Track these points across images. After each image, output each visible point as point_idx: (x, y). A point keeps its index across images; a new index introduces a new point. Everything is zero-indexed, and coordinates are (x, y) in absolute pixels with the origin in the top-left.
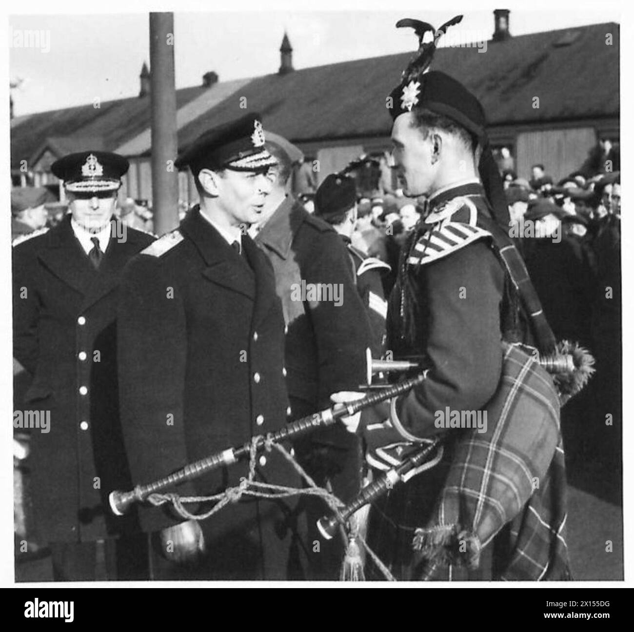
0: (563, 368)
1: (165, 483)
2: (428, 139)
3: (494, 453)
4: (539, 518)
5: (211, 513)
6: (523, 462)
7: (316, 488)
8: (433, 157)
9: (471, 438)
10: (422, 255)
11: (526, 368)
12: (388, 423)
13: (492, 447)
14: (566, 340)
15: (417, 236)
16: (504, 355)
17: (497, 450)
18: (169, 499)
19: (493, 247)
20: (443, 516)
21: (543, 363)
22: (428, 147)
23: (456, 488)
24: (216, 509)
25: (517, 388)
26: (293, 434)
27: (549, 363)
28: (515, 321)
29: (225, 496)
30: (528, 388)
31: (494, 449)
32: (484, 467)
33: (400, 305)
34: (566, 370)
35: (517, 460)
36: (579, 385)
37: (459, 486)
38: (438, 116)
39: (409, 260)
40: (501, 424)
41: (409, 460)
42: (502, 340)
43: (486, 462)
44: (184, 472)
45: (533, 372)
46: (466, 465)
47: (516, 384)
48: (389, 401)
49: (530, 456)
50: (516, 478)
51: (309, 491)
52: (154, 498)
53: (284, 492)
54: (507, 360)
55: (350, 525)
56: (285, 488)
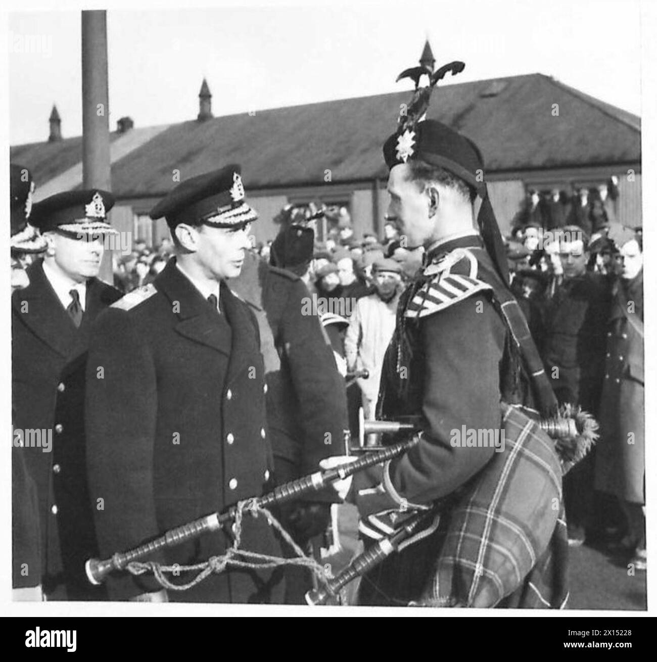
0: (565, 433)
1: (146, 550)
2: (424, 192)
3: (491, 522)
4: (540, 595)
5: (193, 583)
6: (523, 532)
7: (305, 558)
8: (430, 211)
9: (467, 505)
10: (419, 308)
11: (526, 430)
12: (381, 487)
13: (490, 515)
14: (567, 403)
15: (415, 289)
16: (503, 417)
17: (495, 518)
18: (149, 568)
19: (493, 301)
20: (438, 588)
21: (544, 427)
22: (425, 200)
23: (451, 558)
24: (198, 579)
25: (517, 452)
26: (281, 499)
27: (550, 427)
28: (515, 380)
29: (208, 566)
30: (527, 452)
31: (492, 517)
32: (481, 536)
33: (397, 360)
34: (568, 435)
35: (516, 529)
36: (582, 451)
37: (455, 556)
38: (435, 168)
39: (406, 314)
40: (500, 489)
41: (404, 528)
42: (501, 401)
43: (483, 531)
44: (166, 539)
45: (533, 435)
46: (462, 534)
47: (515, 447)
48: (382, 464)
49: (529, 524)
50: (516, 550)
51: (297, 561)
52: (134, 567)
53: (270, 561)
54: (506, 422)
55: (340, 598)
56: (272, 558)
